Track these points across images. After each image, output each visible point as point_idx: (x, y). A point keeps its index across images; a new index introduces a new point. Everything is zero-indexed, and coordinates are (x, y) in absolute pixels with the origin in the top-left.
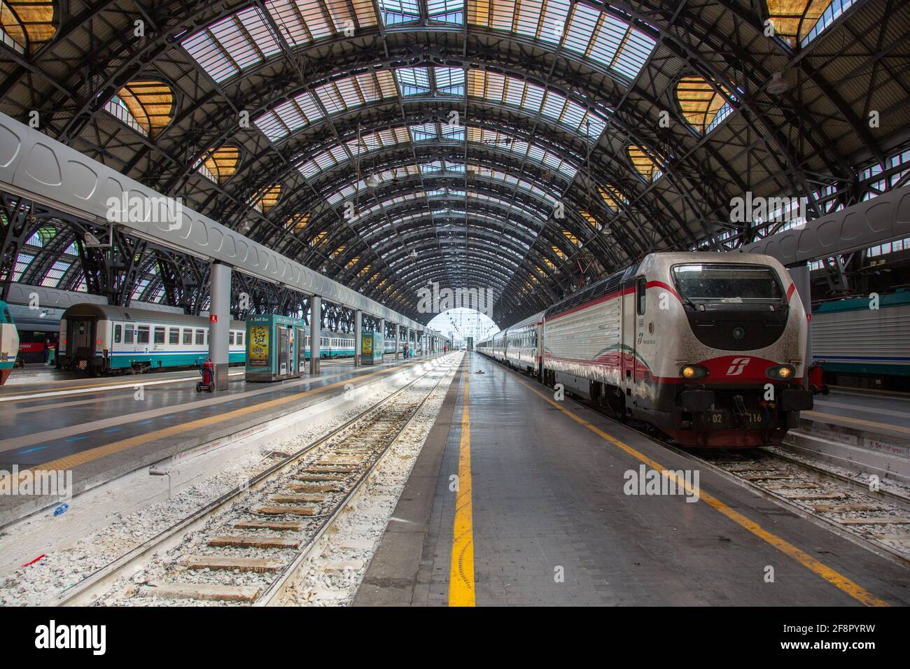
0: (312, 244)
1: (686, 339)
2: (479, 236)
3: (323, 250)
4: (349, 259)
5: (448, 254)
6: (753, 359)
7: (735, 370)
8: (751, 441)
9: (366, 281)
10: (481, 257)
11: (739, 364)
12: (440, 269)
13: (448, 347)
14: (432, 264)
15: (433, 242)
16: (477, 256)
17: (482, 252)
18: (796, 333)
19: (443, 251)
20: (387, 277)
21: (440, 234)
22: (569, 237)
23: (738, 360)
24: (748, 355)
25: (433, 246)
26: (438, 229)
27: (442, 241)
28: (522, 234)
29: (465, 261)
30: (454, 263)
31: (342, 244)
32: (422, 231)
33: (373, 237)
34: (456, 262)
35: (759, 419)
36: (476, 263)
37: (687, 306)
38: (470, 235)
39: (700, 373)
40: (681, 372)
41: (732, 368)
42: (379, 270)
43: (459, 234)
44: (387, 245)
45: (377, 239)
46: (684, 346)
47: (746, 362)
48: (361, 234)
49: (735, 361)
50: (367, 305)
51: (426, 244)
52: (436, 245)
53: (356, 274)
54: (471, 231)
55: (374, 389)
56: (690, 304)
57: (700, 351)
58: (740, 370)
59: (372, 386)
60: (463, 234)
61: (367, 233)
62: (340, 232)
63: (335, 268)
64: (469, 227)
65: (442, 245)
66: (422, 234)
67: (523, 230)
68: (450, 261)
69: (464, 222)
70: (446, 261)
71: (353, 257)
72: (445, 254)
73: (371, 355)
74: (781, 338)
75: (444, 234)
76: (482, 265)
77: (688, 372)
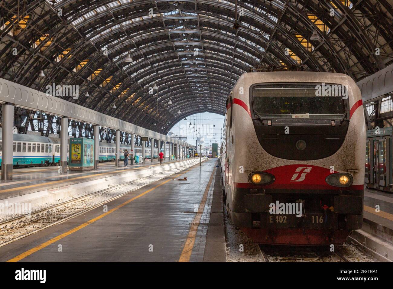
0: (34, 46)
1: (253, 150)
2: (213, 39)
3: (48, 53)
4: (76, 63)
5: (185, 56)
6: (314, 168)
7: (298, 177)
8: (314, 240)
9: (98, 85)
10: (219, 60)
11: (302, 172)
12: (179, 72)
13: (192, 153)
14: (169, 67)
15: (168, 45)
16: (215, 59)
17: (219, 55)
18: (353, 145)
19: (179, 54)
20: (121, 80)
21: (173, 36)
22: (300, 40)
23: (301, 168)
24: (310, 164)
25: (167, 49)
26: (171, 31)
27: (176, 44)
28: (257, 37)
29: (203, 65)
30: (191, 66)
31: (68, 47)
32: (154, 33)
33: (102, 39)
34: (194, 65)
35: (321, 220)
36: (215, 67)
37: (256, 121)
38: (204, 37)
39: (268, 179)
40: (250, 178)
41: (295, 176)
42: (112, 73)
43: (194, 36)
44: (117, 47)
45: (106, 41)
46: (251, 155)
47: (309, 170)
48: (88, 36)
49: (299, 170)
50: (75, 111)
51: (160, 46)
52: (171, 48)
53: (86, 78)
54: (206, 33)
55: (55, 195)
56: (259, 119)
57: (266, 160)
58: (303, 177)
59: (55, 192)
60: (197, 36)
61: (93, 36)
62: (65, 34)
63: (62, 71)
64: (202, 30)
65: (177, 47)
66: (154, 36)
67: (256, 33)
68: (188, 64)
69: (197, 24)
70: (184, 65)
71: (82, 60)
72: (181, 57)
73: (80, 162)
74: (340, 150)
75: (178, 36)
76: (222, 68)
77: (257, 178)
